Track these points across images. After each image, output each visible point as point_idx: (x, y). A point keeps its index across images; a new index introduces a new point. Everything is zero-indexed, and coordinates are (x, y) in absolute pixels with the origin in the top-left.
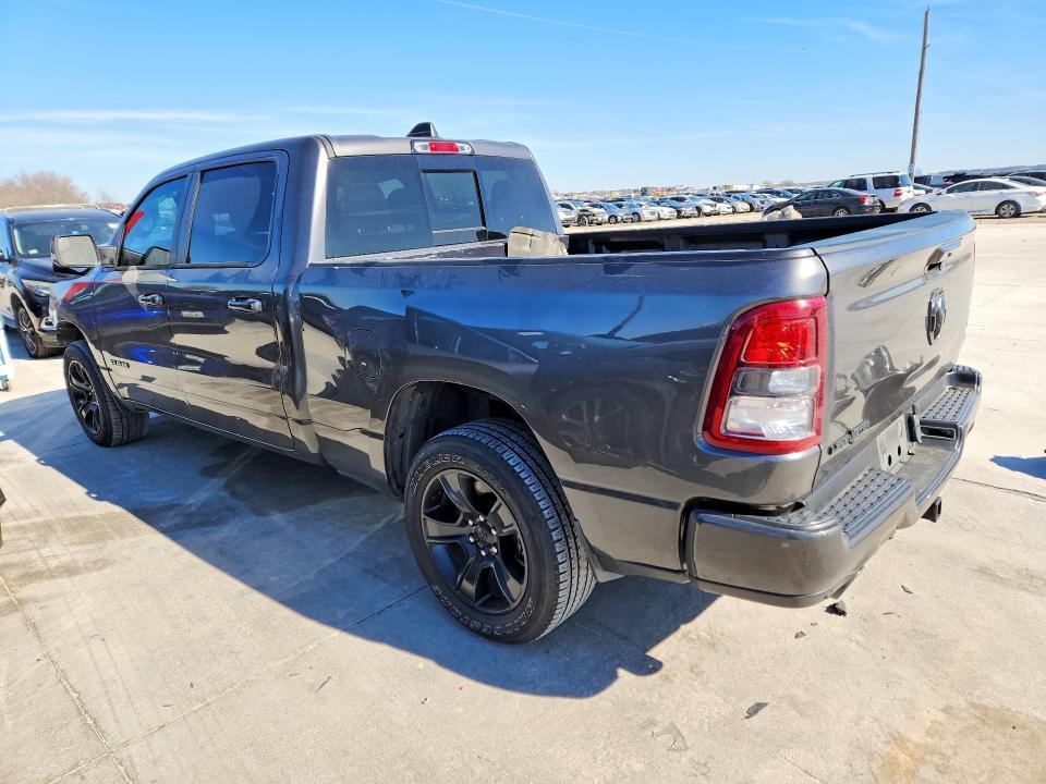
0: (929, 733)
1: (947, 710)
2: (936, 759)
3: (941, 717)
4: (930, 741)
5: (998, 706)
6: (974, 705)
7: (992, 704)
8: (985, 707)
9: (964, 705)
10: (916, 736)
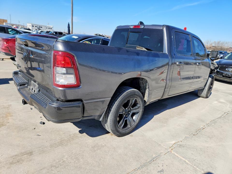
0: (8, 119)
1: (9, 122)
2: (5, 117)
3: (9, 121)
4: (8, 118)
5: (2, 127)
6: (5, 125)
7: (3, 127)
8: (3, 126)
9: (7, 124)
10: (9, 117)
